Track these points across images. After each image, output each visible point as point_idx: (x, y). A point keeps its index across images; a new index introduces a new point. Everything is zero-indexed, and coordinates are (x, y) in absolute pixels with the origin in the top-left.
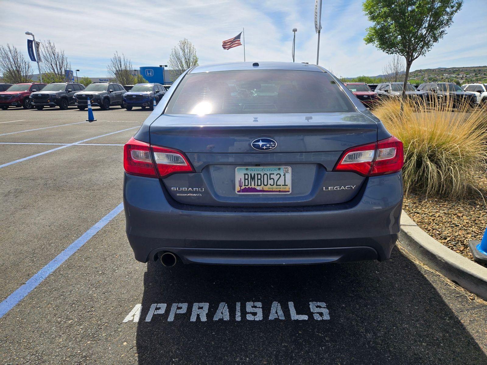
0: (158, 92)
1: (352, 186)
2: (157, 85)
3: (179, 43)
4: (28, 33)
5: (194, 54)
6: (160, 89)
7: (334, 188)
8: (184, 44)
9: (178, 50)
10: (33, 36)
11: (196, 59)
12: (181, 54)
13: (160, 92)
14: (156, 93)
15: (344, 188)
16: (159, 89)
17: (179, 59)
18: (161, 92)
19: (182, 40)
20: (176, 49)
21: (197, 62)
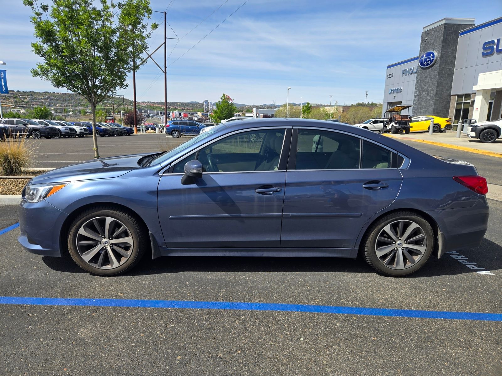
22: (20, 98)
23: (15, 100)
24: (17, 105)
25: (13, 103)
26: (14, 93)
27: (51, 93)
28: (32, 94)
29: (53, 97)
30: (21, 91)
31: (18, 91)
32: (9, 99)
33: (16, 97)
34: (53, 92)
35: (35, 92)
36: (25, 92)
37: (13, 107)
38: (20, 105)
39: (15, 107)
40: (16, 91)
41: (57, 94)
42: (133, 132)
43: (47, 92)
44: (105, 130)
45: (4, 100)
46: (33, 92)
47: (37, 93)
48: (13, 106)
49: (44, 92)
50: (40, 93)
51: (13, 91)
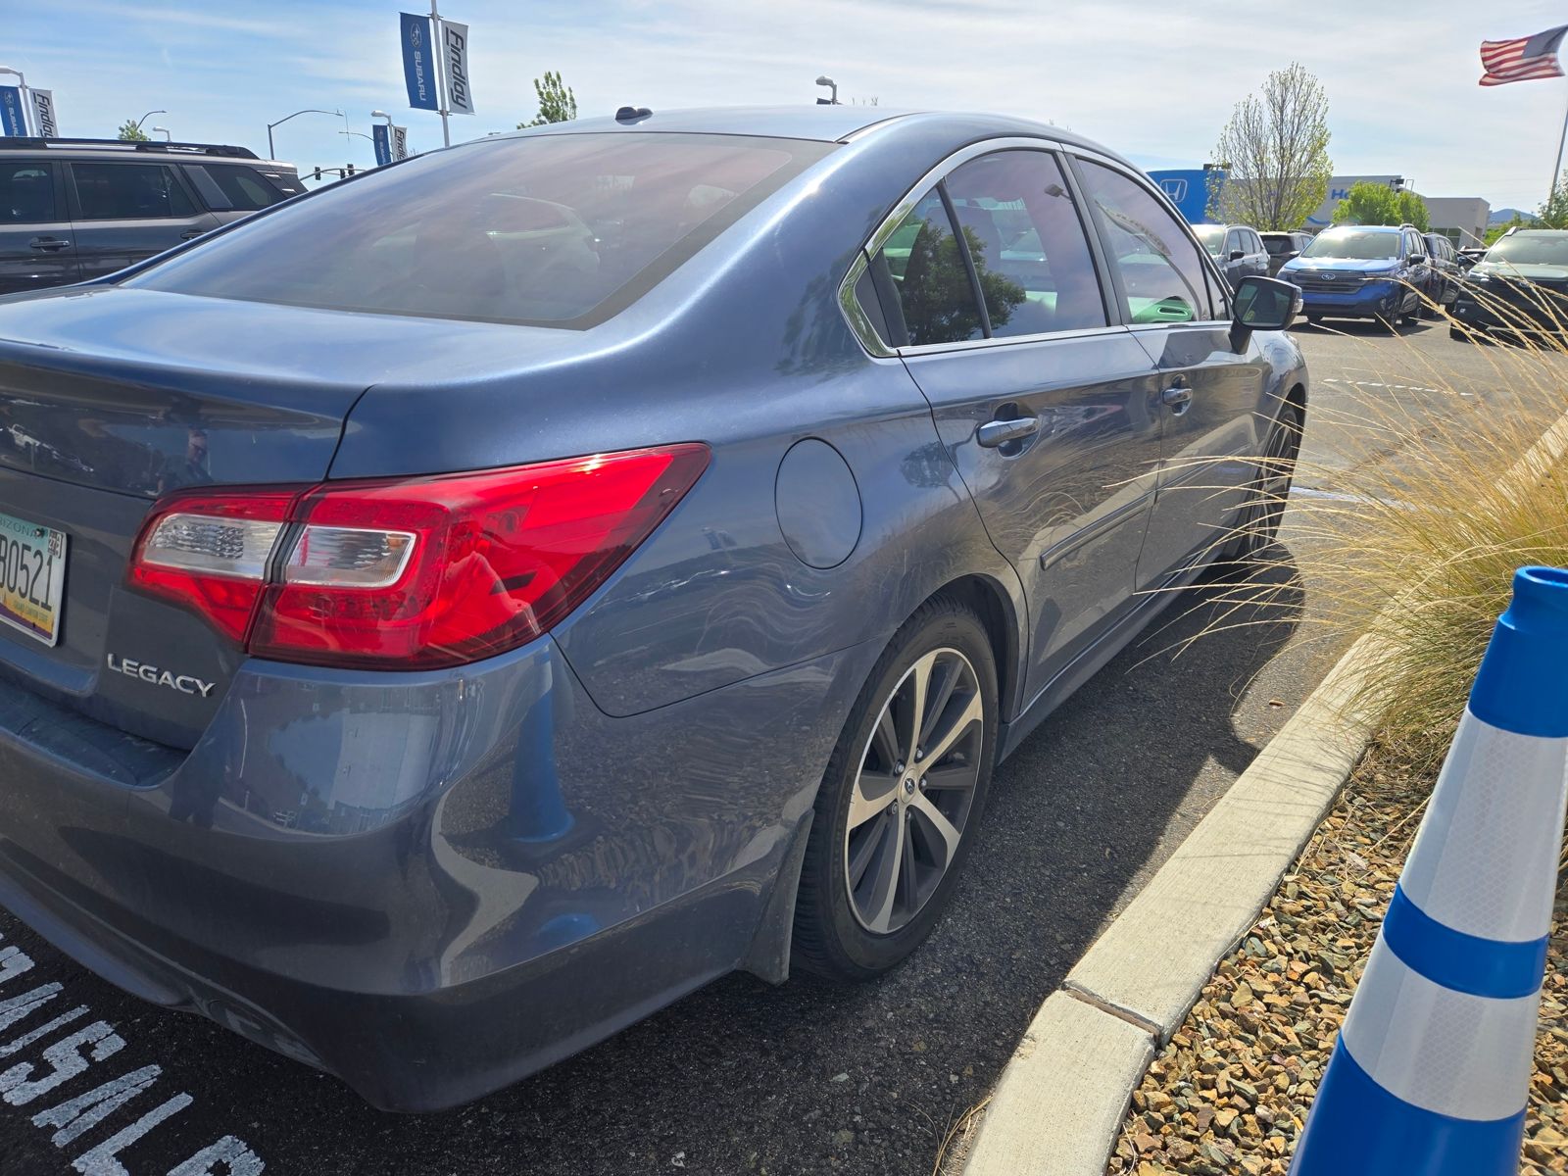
0: (1239, 255)
1: (198, 682)
2: (1238, 231)
3: (1269, 81)
4: (822, 82)
5: (1318, 119)
6: (1248, 247)
7: (138, 668)
8: (1286, 87)
9: (1258, 108)
10: (834, 88)
11: (1322, 135)
12: (1268, 118)
13: (1244, 257)
14: (1231, 261)
15: (170, 681)
16: (1244, 246)
17: (1255, 140)
18: (1250, 256)
19: (1283, 68)
20: (1253, 104)
21: (1325, 148)
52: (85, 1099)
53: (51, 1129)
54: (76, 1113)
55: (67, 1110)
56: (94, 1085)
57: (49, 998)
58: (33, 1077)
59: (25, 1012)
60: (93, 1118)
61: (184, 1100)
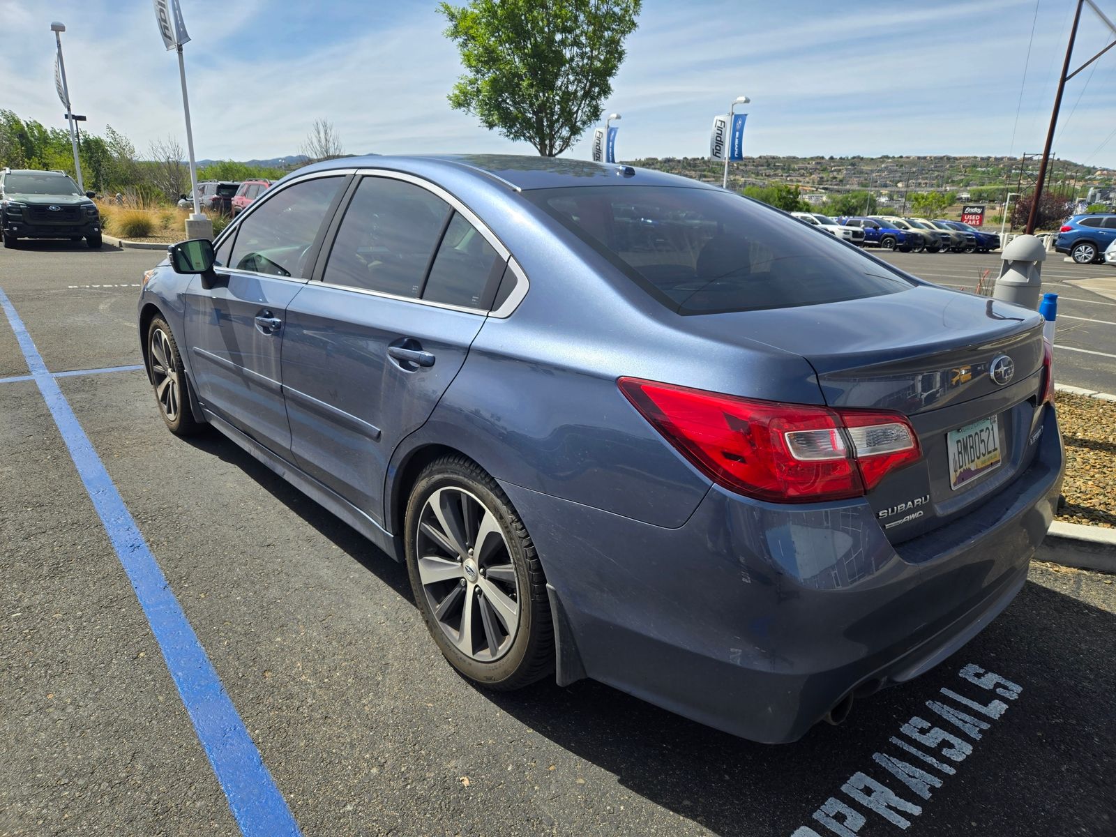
22: (833, 171)
23: (820, 176)
24: (821, 186)
25: (816, 181)
26: (823, 161)
27: (894, 157)
28: (856, 162)
29: (897, 166)
30: (837, 156)
31: (832, 158)
32: (811, 174)
33: (824, 170)
34: (899, 156)
35: (862, 159)
36: (844, 159)
37: (813, 191)
38: (826, 186)
39: (817, 190)
40: (827, 157)
41: (908, 160)
42: (997, 244)
43: (887, 157)
44: (912, 237)
45: (801, 176)
46: (859, 157)
47: (867, 159)
48: (815, 187)
49: (880, 157)
50: (872, 159)
51: (823, 158)
52: (959, 724)
53: (981, 731)
54: (968, 725)
55: (967, 729)
56: (948, 722)
57: (887, 756)
58: (951, 746)
59: (900, 764)
60: (967, 718)
61: (944, 691)
